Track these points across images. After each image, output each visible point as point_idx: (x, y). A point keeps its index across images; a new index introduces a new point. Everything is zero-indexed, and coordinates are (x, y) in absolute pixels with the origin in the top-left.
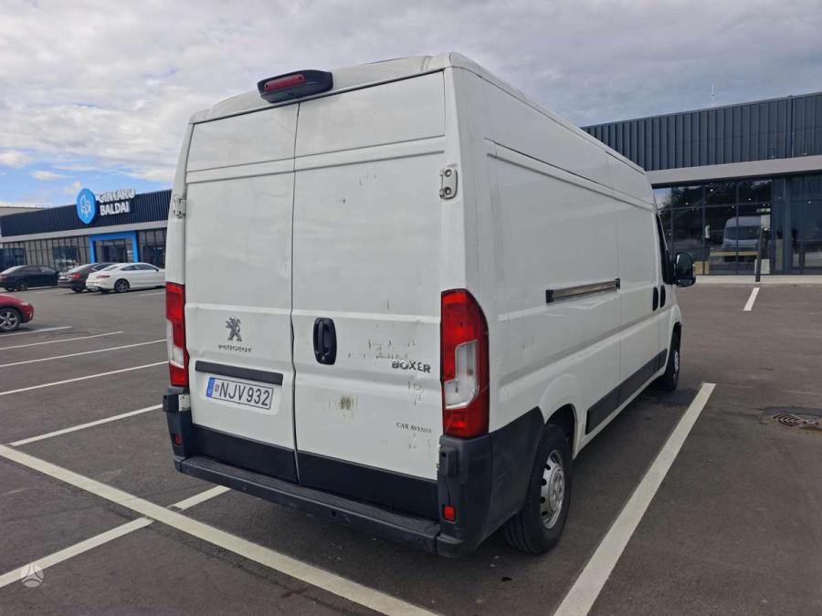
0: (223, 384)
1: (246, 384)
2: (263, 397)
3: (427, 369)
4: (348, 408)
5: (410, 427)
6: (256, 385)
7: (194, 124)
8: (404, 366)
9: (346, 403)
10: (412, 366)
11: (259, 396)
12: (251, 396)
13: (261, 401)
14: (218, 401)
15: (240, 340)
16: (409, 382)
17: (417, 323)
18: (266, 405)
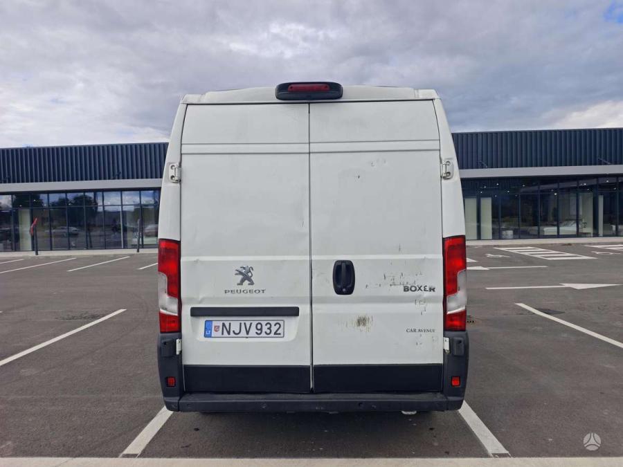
0: (224, 325)
1: (252, 321)
2: (274, 329)
3: (432, 289)
4: (364, 324)
5: (417, 331)
6: (264, 320)
7: (188, 105)
8: (413, 289)
9: (362, 321)
10: (420, 288)
11: (269, 329)
12: (261, 329)
13: (273, 332)
14: (218, 340)
15: (252, 283)
16: (415, 300)
17: (424, 260)
18: (280, 334)
